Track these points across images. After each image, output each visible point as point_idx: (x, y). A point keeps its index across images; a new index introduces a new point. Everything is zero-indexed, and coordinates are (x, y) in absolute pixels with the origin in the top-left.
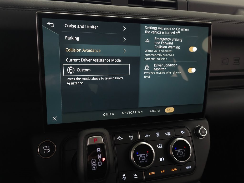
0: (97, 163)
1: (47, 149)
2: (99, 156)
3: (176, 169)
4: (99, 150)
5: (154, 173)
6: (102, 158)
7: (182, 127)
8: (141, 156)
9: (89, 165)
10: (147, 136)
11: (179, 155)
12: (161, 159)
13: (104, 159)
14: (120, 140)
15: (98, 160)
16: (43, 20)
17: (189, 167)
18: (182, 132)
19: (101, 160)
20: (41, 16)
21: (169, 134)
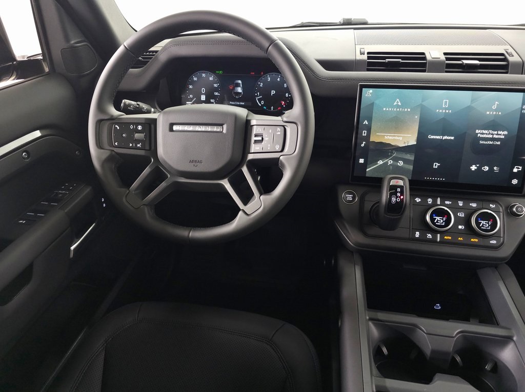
0: (396, 198)
1: (350, 197)
2: (399, 194)
3: (477, 240)
4: (399, 190)
5: (450, 238)
6: (401, 195)
7: (493, 202)
8: (438, 218)
9: (390, 199)
10: (447, 202)
11: (483, 226)
12: (460, 227)
13: (402, 197)
14: (417, 201)
15: (397, 197)
16: (364, 89)
17: (494, 242)
18: (491, 205)
19: (400, 197)
20: (362, 87)
21: (474, 205)
